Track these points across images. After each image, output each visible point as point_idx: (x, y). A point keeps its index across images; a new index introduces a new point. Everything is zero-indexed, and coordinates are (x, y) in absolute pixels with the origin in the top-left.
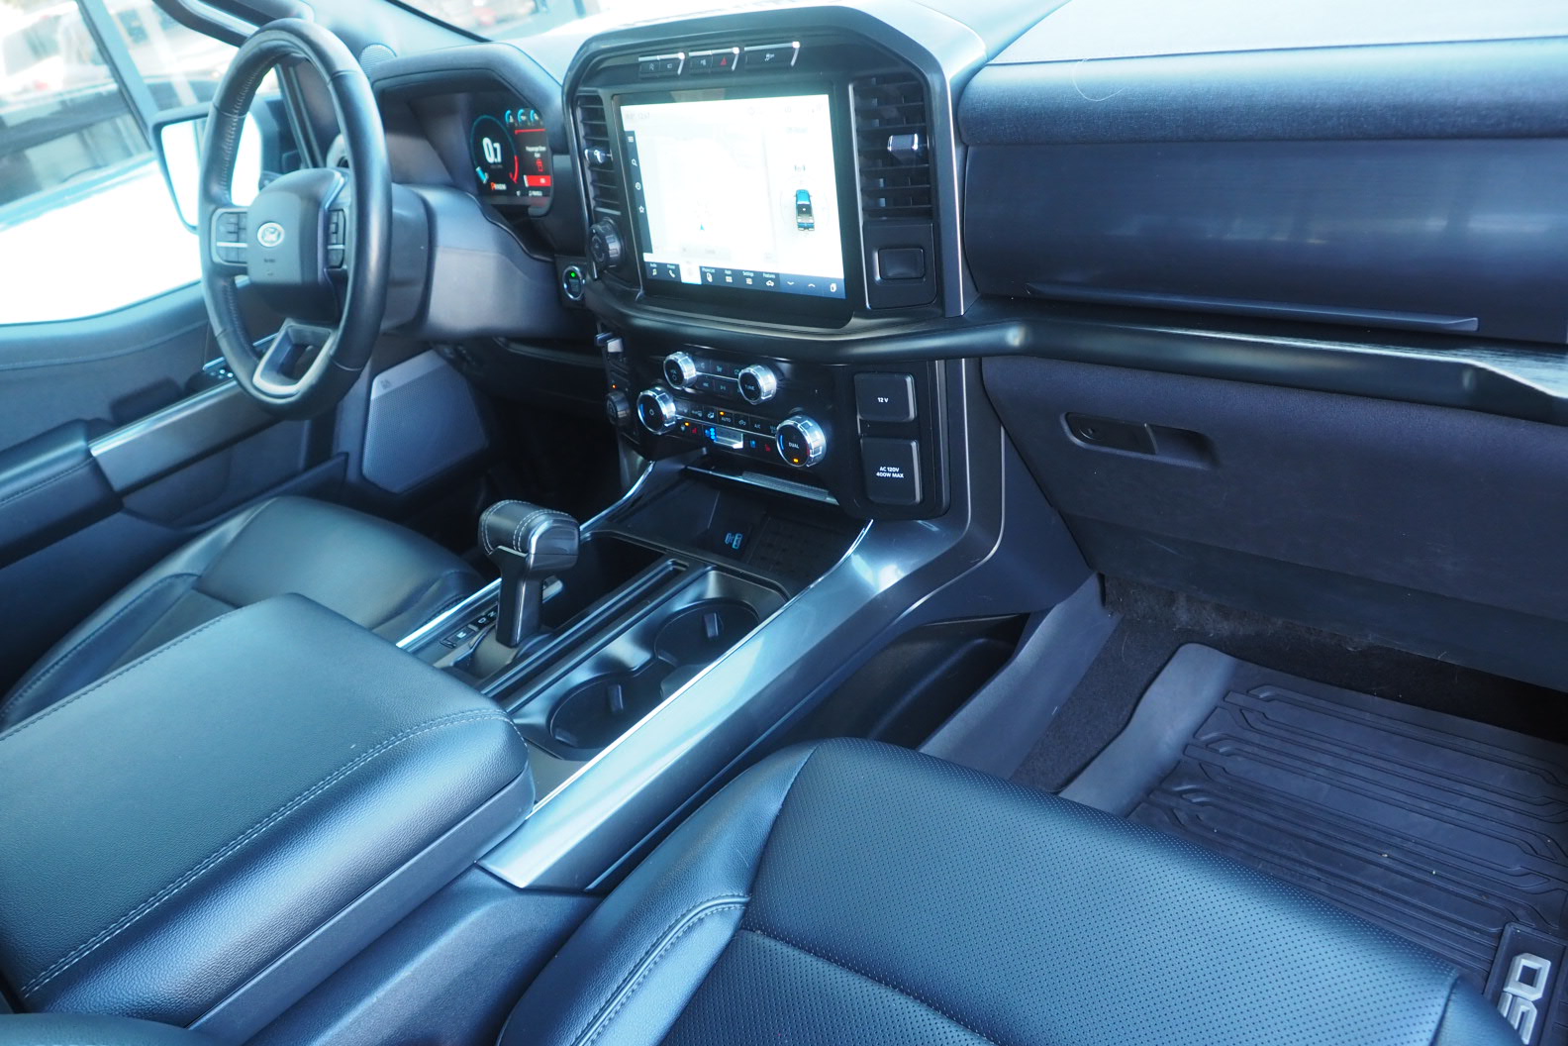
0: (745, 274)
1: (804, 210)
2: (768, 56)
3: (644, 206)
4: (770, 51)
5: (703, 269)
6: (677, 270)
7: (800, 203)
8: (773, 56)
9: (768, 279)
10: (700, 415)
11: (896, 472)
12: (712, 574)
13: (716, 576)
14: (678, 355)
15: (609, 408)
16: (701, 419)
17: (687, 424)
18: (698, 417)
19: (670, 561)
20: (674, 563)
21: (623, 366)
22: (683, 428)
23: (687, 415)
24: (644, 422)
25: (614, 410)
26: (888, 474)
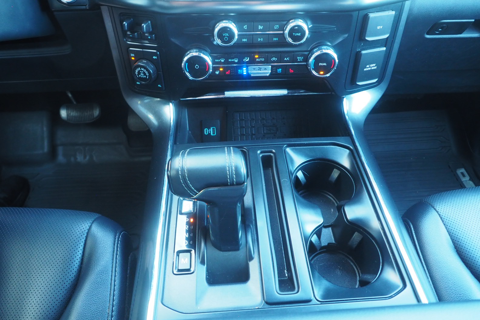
10: (236, 61)
11: (373, 67)
12: (288, 150)
13: (292, 150)
14: (227, 23)
15: (139, 73)
16: (235, 63)
17: (221, 69)
18: (234, 63)
19: (259, 152)
20: (261, 153)
21: (151, 41)
22: (217, 73)
23: (224, 63)
24: (188, 74)
25: (146, 72)
26: (370, 69)
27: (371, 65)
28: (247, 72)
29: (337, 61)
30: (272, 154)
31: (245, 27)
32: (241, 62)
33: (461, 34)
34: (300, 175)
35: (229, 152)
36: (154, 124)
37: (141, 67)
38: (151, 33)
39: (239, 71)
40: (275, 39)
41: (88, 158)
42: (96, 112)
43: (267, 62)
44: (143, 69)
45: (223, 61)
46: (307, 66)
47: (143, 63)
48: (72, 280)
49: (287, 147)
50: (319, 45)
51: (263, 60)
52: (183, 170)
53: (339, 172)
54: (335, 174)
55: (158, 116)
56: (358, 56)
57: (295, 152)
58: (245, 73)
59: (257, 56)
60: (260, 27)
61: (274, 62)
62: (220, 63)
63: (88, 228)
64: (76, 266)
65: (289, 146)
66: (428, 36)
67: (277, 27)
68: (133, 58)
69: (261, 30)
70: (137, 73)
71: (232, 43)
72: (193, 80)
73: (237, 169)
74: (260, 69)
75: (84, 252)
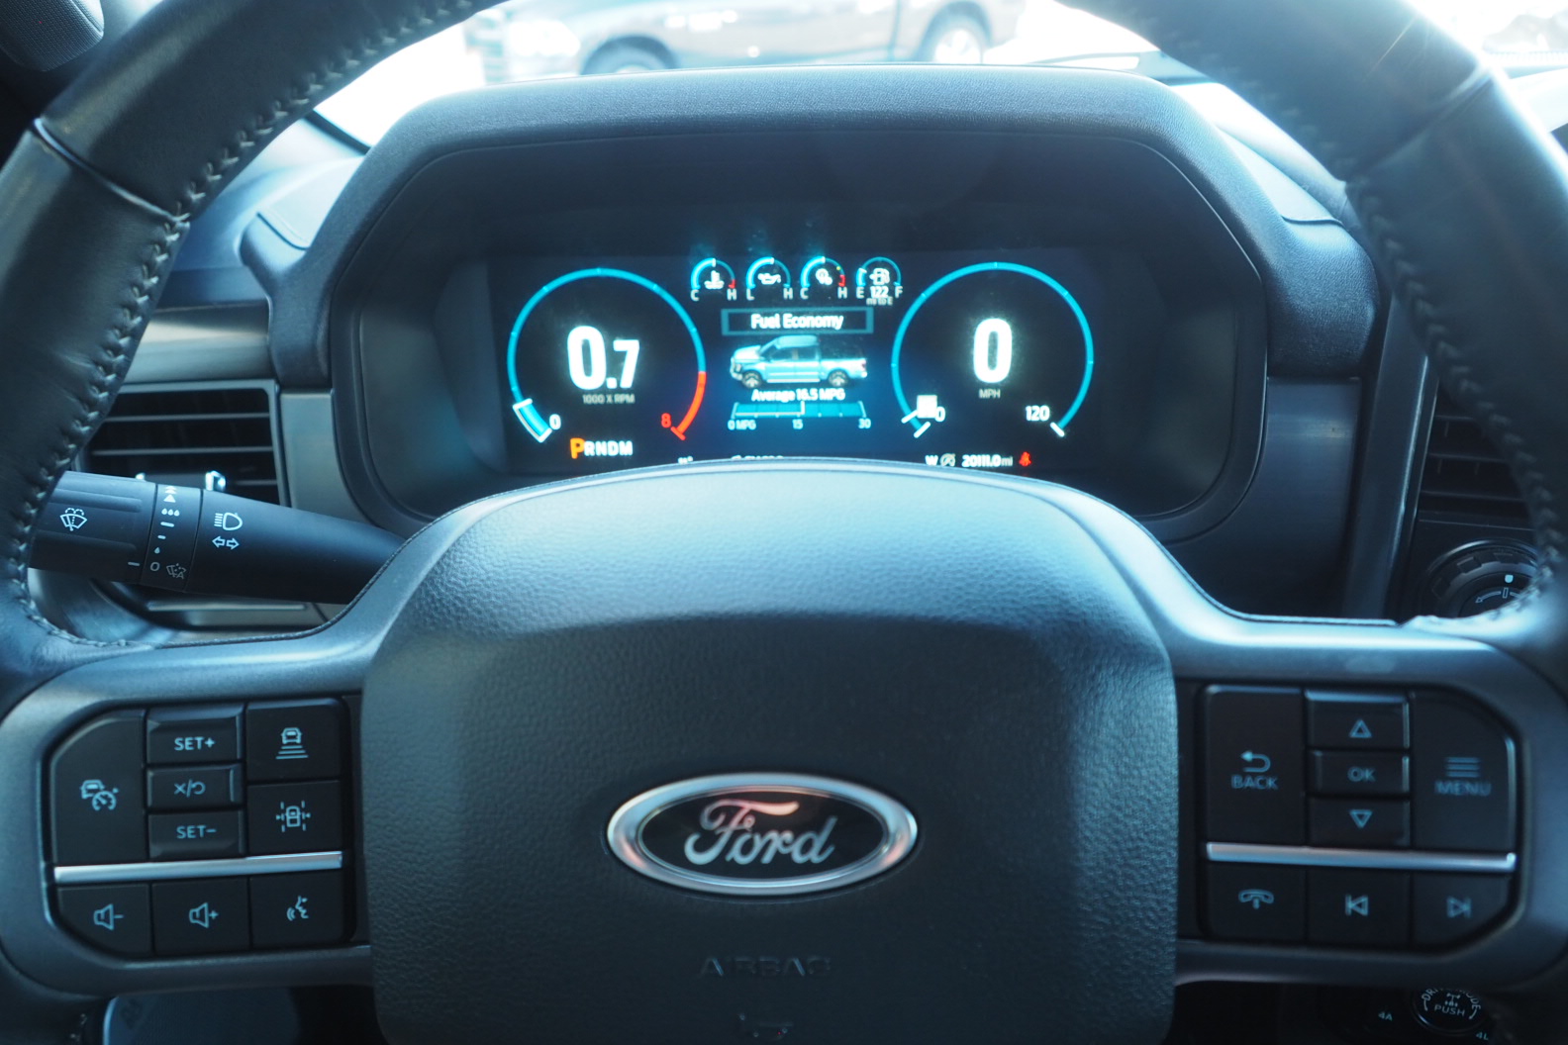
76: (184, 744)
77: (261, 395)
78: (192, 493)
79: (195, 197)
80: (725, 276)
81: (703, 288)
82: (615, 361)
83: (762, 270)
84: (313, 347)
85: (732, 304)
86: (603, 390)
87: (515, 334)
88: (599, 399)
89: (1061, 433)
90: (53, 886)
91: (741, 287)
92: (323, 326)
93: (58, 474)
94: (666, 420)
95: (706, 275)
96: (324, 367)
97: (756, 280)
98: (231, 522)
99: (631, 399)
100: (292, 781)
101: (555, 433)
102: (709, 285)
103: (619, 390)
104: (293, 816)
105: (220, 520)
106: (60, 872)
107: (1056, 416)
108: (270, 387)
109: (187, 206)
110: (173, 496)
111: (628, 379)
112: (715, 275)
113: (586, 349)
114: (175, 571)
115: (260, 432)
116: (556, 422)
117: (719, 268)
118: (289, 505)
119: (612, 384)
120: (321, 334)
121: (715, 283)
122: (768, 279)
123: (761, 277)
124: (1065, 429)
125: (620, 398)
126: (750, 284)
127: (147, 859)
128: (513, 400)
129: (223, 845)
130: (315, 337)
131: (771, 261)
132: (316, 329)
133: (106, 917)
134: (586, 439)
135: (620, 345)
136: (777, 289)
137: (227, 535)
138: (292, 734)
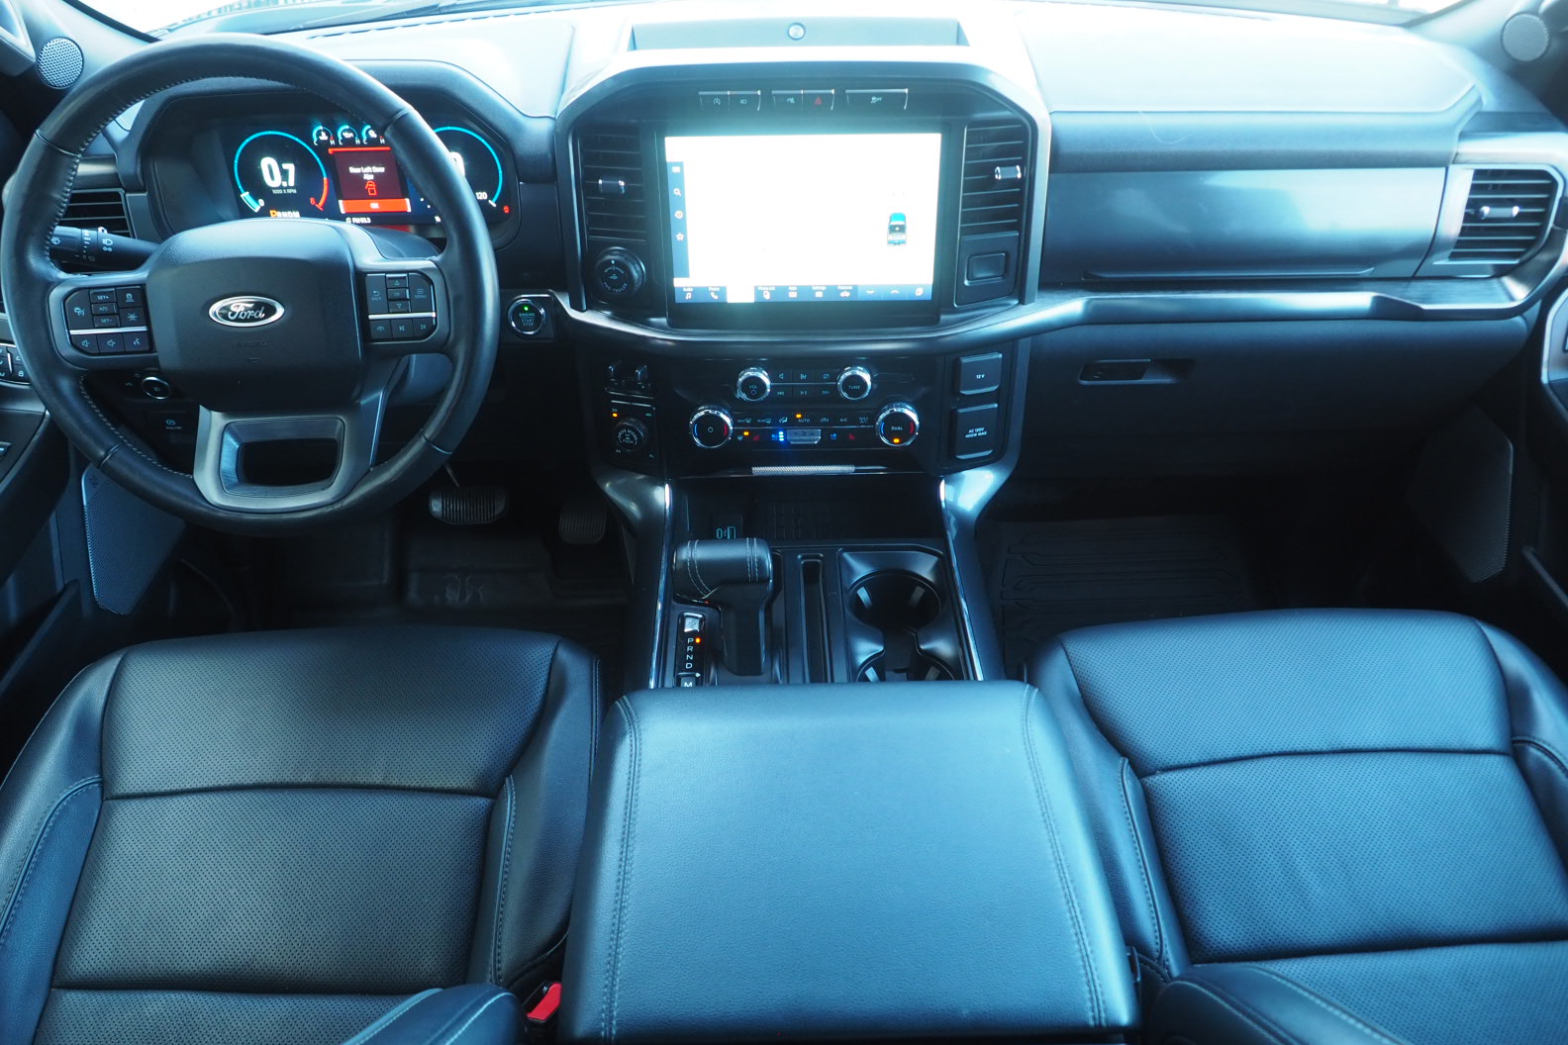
0: (814, 288)
1: (897, 229)
2: (873, 98)
3: (684, 232)
4: (877, 95)
5: (759, 288)
6: (722, 291)
7: (893, 223)
8: (880, 99)
9: (843, 291)
10: (769, 422)
11: (981, 432)
12: (846, 555)
13: (851, 555)
14: (754, 371)
15: (623, 436)
16: (769, 425)
17: (746, 434)
18: (765, 424)
19: (799, 557)
20: (803, 558)
21: (643, 392)
22: (740, 438)
23: (751, 425)
24: (697, 440)
25: (635, 436)
26: (975, 435)
27: (978, 430)
28: (785, 437)
29: (917, 423)
30: (819, 561)
31: (781, 376)
32: (775, 423)
33: (1140, 378)
34: (863, 594)
35: (751, 544)
36: (635, 518)
37: (627, 428)
38: (645, 382)
39: (773, 436)
40: (824, 392)
41: (468, 598)
42: (500, 507)
43: (814, 423)
44: (629, 431)
45: (748, 422)
46: (873, 430)
47: (631, 422)
48: (535, 711)
49: (843, 551)
50: (890, 402)
51: (808, 420)
52: (692, 561)
53: (923, 591)
54: (919, 592)
55: (646, 504)
56: (953, 414)
57: (855, 559)
58: (782, 440)
59: (799, 416)
60: (803, 377)
61: (824, 424)
62: (745, 424)
63: (552, 652)
64: (541, 689)
65: (847, 550)
66: (1085, 382)
67: (826, 376)
68: (615, 415)
69: (803, 381)
70: (619, 437)
71: (762, 398)
72: (701, 448)
73: (761, 563)
74: (804, 434)
75: (548, 682)
76: (100, 298)
77: (117, 194)
78: (93, 232)
79: (82, 149)
80: (327, 134)
81: (318, 139)
82: (284, 174)
83: (345, 131)
84: (136, 174)
85: (333, 147)
86: (281, 187)
87: (236, 162)
88: (280, 192)
89: (494, 205)
90: (70, 336)
91: (336, 138)
92: (139, 166)
93: (54, 226)
94: (312, 200)
95: (319, 134)
96: (142, 183)
97: (343, 136)
98: (109, 242)
99: (295, 191)
100: (131, 307)
101: (262, 208)
102: (321, 138)
103: (288, 187)
104: (132, 317)
105: (105, 242)
106: (72, 332)
107: (491, 196)
108: (121, 191)
109: (80, 152)
110: (87, 234)
111: (292, 182)
112: (323, 134)
113: (270, 168)
114: (92, 259)
115: (119, 210)
116: (262, 202)
117: (324, 130)
118: (134, 237)
119: (285, 184)
120: (139, 169)
121: (324, 137)
122: (348, 135)
123: (344, 134)
124: (496, 203)
125: (290, 191)
126: (340, 138)
127: (95, 328)
128: (241, 193)
129: (114, 324)
130: (136, 171)
131: (347, 127)
132: (136, 167)
133: (85, 343)
134: (277, 210)
135: (285, 166)
136: (353, 139)
137: (108, 247)
138: (129, 295)
